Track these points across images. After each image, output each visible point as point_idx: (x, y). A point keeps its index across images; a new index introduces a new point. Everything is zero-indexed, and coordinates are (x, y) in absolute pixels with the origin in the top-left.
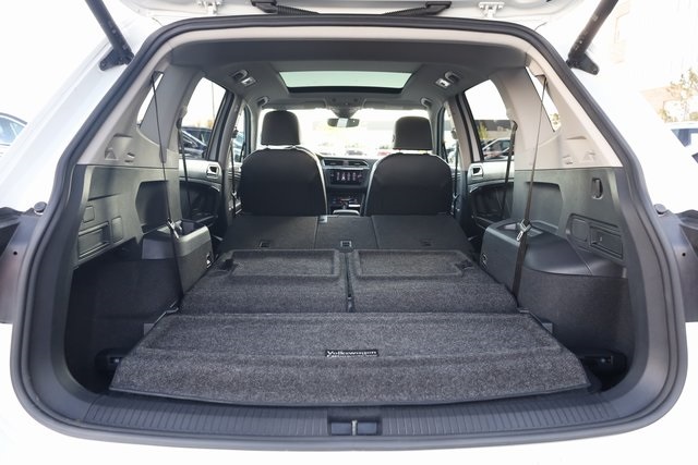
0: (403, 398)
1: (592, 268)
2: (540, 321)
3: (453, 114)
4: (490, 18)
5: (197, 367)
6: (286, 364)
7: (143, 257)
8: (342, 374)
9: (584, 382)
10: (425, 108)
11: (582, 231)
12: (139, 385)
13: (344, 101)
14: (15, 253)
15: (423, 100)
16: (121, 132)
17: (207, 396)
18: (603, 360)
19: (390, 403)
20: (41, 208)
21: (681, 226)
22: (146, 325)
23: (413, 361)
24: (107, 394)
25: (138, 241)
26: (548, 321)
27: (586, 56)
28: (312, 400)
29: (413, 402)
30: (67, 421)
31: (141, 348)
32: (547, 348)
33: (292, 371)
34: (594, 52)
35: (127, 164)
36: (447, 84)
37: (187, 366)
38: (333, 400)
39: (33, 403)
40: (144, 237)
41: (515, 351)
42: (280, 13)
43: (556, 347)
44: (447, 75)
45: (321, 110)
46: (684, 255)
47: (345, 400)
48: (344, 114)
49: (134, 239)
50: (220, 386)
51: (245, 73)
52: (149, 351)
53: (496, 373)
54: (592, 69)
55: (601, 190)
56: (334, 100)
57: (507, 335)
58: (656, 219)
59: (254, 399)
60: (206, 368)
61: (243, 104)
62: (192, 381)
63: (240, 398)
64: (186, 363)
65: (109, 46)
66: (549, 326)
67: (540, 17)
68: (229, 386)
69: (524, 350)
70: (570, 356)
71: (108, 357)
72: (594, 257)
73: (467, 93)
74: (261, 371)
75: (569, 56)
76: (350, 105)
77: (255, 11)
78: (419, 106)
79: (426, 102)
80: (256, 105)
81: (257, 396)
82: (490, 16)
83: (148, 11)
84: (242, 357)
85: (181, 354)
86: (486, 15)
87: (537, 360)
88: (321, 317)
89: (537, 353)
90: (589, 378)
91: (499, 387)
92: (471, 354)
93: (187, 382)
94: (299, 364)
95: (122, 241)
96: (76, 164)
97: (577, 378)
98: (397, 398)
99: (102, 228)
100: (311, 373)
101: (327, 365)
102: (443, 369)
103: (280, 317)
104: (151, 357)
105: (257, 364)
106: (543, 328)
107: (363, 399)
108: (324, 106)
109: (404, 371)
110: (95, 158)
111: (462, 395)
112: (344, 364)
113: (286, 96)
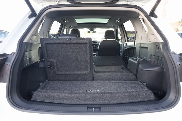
0: (107, 102)
1: (156, 69)
2: (143, 83)
3: (120, 29)
4: (129, 4)
5: (53, 94)
6: (76, 93)
8: (91, 96)
9: (154, 98)
10: (113, 28)
11: (153, 59)
12: (39, 99)
13: (92, 26)
14: (7, 65)
15: (112, 26)
16: (34, 34)
17: (56, 101)
18: (159, 93)
19: (103, 103)
20: (14, 53)
21: (179, 57)
22: (40, 84)
23: (109, 93)
24: (31, 101)
25: (38, 62)
26: (145, 83)
27: (154, 14)
28: (83, 103)
29: (109, 103)
30: (20, 107)
31: (39, 90)
32: (144, 89)
33: (78, 95)
34: (156, 12)
35: (35, 43)
36: (118, 22)
38: (88, 102)
39: (12, 103)
40: (40, 61)
41: (136, 90)
42: (74, 3)
43: (147, 89)
44: (118, 19)
46: (180, 65)
47: (91, 103)
48: (92, 30)
49: (37, 62)
50: (59, 99)
51: (66, 19)
52: (41, 90)
53: (131, 96)
54: (156, 17)
55: (158, 48)
56: (89, 26)
57: (134, 86)
58: (172, 55)
59: (68, 102)
60: (56, 94)
61: (65, 27)
63: (64, 102)
64: (51, 93)
65: (31, 12)
67: (142, 4)
68: (62, 99)
69: (138, 90)
70: (150, 91)
71: (31, 92)
72: (157, 66)
73: (124, 24)
74: (70, 95)
75: (150, 13)
77: (68, 3)
80: (69, 28)
82: (129, 3)
83: (40, 3)
84: (65, 92)
85: (49, 91)
86: (128, 3)
87: (142, 92)
88: (85, 82)
89: (142, 91)
90: (155, 97)
91: (132, 99)
92: (124, 91)
93: (51, 98)
94: (80, 93)
95: (34, 62)
96: (22, 42)
97: (152, 97)
98: (105, 102)
99: (29, 59)
100: (83, 96)
101: (87, 94)
102: (117, 95)
103: (75, 82)
104: (41, 92)
105: (69, 93)
106: (143, 84)
107: (96, 102)
108: (87, 28)
109: (107, 95)
110: (27, 41)
111: (122, 102)
112: (91, 93)
113: (77, 25)
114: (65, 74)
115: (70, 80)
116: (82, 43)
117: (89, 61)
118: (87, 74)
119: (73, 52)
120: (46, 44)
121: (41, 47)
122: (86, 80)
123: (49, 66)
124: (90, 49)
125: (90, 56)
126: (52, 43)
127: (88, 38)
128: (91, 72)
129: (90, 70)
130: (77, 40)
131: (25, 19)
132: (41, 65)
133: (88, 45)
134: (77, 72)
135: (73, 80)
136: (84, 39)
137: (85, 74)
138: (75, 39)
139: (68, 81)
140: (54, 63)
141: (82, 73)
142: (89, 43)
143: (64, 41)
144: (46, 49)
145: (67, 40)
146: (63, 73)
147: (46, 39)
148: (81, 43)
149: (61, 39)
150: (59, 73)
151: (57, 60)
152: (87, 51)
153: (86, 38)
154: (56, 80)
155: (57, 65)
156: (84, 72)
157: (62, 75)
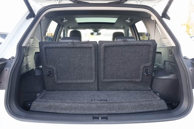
0: (114, 112)
3: (131, 31)
5: (55, 104)
6: (80, 103)
7: (36, 75)
8: (96, 105)
9: (166, 108)
10: (123, 29)
12: (38, 109)
13: (96, 27)
14: (6, 70)
15: (122, 27)
16: (32, 37)
17: (58, 111)
18: (174, 104)
19: (110, 113)
20: (13, 58)
21: (191, 62)
22: (38, 94)
23: (117, 102)
24: (30, 111)
25: (34, 69)
26: (158, 93)
27: (167, 15)
28: (88, 112)
29: (117, 113)
30: (20, 117)
31: (38, 99)
32: (156, 99)
33: (82, 105)
34: (169, 13)
35: (32, 47)
36: (129, 21)
37: (52, 104)
38: (94, 112)
39: (10, 112)
40: (36, 68)
41: (147, 100)
42: (78, 3)
43: (159, 98)
44: (129, 19)
45: (88, 29)
46: (191, 70)
47: (97, 112)
48: (96, 31)
50: (61, 109)
51: (65, 19)
52: (41, 100)
53: (141, 105)
54: (168, 18)
55: (171, 53)
56: (93, 27)
57: (145, 96)
58: (184, 60)
59: (71, 112)
60: (57, 104)
61: (63, 28)
62: (54, 107)
63: (68, 112)
65: (29, 13)
66: (158, 94)
67: (153, 3)
68: (64, 109)
69: (149, 99)
70: (163, 101)
71: (27, 103)
74: (73, 105)
75: (162, 14)
76: (98, 28)
77: (71, 2)
78: (120, 28)
79: (123, 27)
80: (67, 28)
81: (72, 112)
82: (139, 3)
83: (39, 2)
84: (68, 101)
85: (49, 101)
87: (153, 102)
88: (90, 92)
89: (153, 100)
90: (168, 107)
91: (142, 109)
92: (134, 100)
93: (52, 108)
94: (84, 103)
95: (30, 69)
96: (21, 46)
97: (164, 107)
98: (112, 112)
99: (26, 65)
100: (88, 105)
101: (92, 103)
102: (126, 104)
103: (78, 92)
104: (41, 101)
105: (72, 103)
106: (156, 94)
107: (102, 112)
108: (89, 29)
109: (114, 105)
110: (26, 45)
111: (131, 111)
112: (97, 103)
113: (77, 25)
114: (66, 83)
115: (71, 91)
116: (87, 48)
117: (94, 68)
118: (92, 83)
119: (76, 57)
120: (45, 48)
121: (39, 51)
122: (90, 90)
123: (48, 73)
124: (95, 54)
125: (96, 62)
126: (53, 48)
127: (93, 42)
128: (96, 81)
129: (95, 78)
130: (81, 44)
131: (23, 20)
132: (38, 73)
133: (93, 50)
134: (80, 81)
135: (75, 90)
136: (88, 42)
137: (89, 83)
138: (78, 42)
139: (70, 91)
140: (53, 70)
141: (86, 81)
142: (95, 47)
143: (66, 45)
144: (46, 54)
145: (69, 44)
146: (64, 82)
147: (46, 43)
148: (85, 48)
149: (62, 42)
150: (59, 82)
151: (58, 67)
152: (92, 56)
153: (91, 42)
154: (55, 90)
155: (57, 73)
156: (88, 81)
157: (62, 84)
